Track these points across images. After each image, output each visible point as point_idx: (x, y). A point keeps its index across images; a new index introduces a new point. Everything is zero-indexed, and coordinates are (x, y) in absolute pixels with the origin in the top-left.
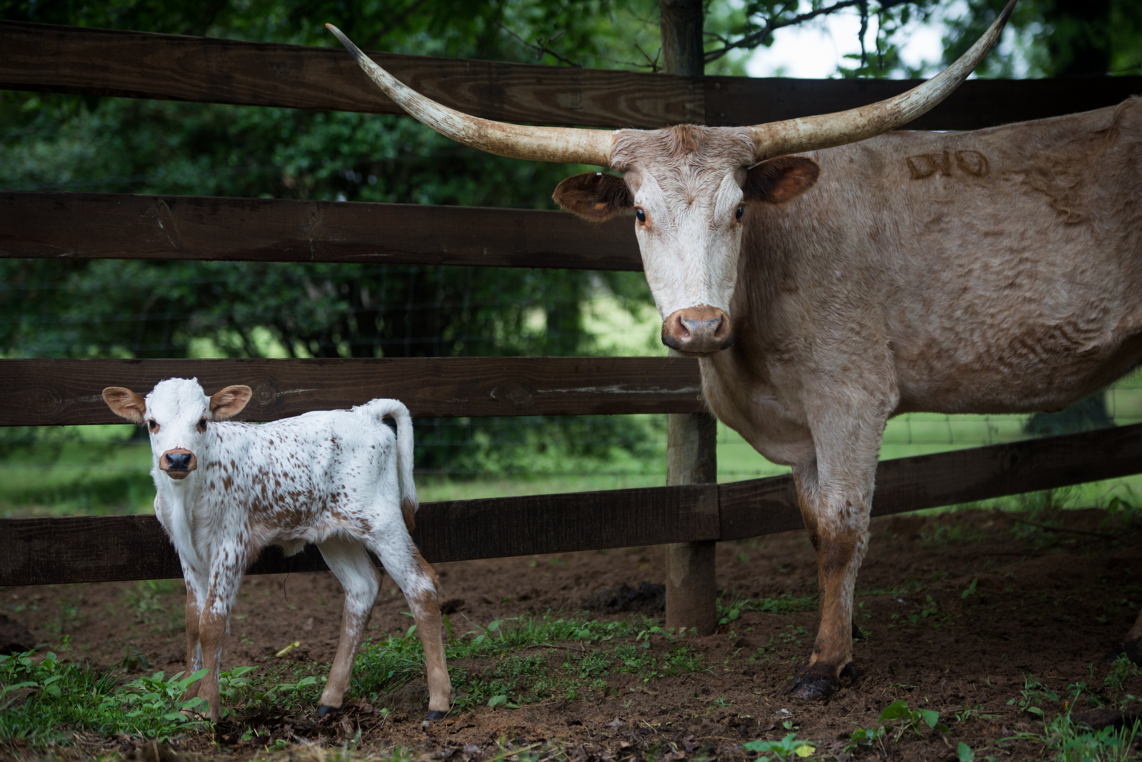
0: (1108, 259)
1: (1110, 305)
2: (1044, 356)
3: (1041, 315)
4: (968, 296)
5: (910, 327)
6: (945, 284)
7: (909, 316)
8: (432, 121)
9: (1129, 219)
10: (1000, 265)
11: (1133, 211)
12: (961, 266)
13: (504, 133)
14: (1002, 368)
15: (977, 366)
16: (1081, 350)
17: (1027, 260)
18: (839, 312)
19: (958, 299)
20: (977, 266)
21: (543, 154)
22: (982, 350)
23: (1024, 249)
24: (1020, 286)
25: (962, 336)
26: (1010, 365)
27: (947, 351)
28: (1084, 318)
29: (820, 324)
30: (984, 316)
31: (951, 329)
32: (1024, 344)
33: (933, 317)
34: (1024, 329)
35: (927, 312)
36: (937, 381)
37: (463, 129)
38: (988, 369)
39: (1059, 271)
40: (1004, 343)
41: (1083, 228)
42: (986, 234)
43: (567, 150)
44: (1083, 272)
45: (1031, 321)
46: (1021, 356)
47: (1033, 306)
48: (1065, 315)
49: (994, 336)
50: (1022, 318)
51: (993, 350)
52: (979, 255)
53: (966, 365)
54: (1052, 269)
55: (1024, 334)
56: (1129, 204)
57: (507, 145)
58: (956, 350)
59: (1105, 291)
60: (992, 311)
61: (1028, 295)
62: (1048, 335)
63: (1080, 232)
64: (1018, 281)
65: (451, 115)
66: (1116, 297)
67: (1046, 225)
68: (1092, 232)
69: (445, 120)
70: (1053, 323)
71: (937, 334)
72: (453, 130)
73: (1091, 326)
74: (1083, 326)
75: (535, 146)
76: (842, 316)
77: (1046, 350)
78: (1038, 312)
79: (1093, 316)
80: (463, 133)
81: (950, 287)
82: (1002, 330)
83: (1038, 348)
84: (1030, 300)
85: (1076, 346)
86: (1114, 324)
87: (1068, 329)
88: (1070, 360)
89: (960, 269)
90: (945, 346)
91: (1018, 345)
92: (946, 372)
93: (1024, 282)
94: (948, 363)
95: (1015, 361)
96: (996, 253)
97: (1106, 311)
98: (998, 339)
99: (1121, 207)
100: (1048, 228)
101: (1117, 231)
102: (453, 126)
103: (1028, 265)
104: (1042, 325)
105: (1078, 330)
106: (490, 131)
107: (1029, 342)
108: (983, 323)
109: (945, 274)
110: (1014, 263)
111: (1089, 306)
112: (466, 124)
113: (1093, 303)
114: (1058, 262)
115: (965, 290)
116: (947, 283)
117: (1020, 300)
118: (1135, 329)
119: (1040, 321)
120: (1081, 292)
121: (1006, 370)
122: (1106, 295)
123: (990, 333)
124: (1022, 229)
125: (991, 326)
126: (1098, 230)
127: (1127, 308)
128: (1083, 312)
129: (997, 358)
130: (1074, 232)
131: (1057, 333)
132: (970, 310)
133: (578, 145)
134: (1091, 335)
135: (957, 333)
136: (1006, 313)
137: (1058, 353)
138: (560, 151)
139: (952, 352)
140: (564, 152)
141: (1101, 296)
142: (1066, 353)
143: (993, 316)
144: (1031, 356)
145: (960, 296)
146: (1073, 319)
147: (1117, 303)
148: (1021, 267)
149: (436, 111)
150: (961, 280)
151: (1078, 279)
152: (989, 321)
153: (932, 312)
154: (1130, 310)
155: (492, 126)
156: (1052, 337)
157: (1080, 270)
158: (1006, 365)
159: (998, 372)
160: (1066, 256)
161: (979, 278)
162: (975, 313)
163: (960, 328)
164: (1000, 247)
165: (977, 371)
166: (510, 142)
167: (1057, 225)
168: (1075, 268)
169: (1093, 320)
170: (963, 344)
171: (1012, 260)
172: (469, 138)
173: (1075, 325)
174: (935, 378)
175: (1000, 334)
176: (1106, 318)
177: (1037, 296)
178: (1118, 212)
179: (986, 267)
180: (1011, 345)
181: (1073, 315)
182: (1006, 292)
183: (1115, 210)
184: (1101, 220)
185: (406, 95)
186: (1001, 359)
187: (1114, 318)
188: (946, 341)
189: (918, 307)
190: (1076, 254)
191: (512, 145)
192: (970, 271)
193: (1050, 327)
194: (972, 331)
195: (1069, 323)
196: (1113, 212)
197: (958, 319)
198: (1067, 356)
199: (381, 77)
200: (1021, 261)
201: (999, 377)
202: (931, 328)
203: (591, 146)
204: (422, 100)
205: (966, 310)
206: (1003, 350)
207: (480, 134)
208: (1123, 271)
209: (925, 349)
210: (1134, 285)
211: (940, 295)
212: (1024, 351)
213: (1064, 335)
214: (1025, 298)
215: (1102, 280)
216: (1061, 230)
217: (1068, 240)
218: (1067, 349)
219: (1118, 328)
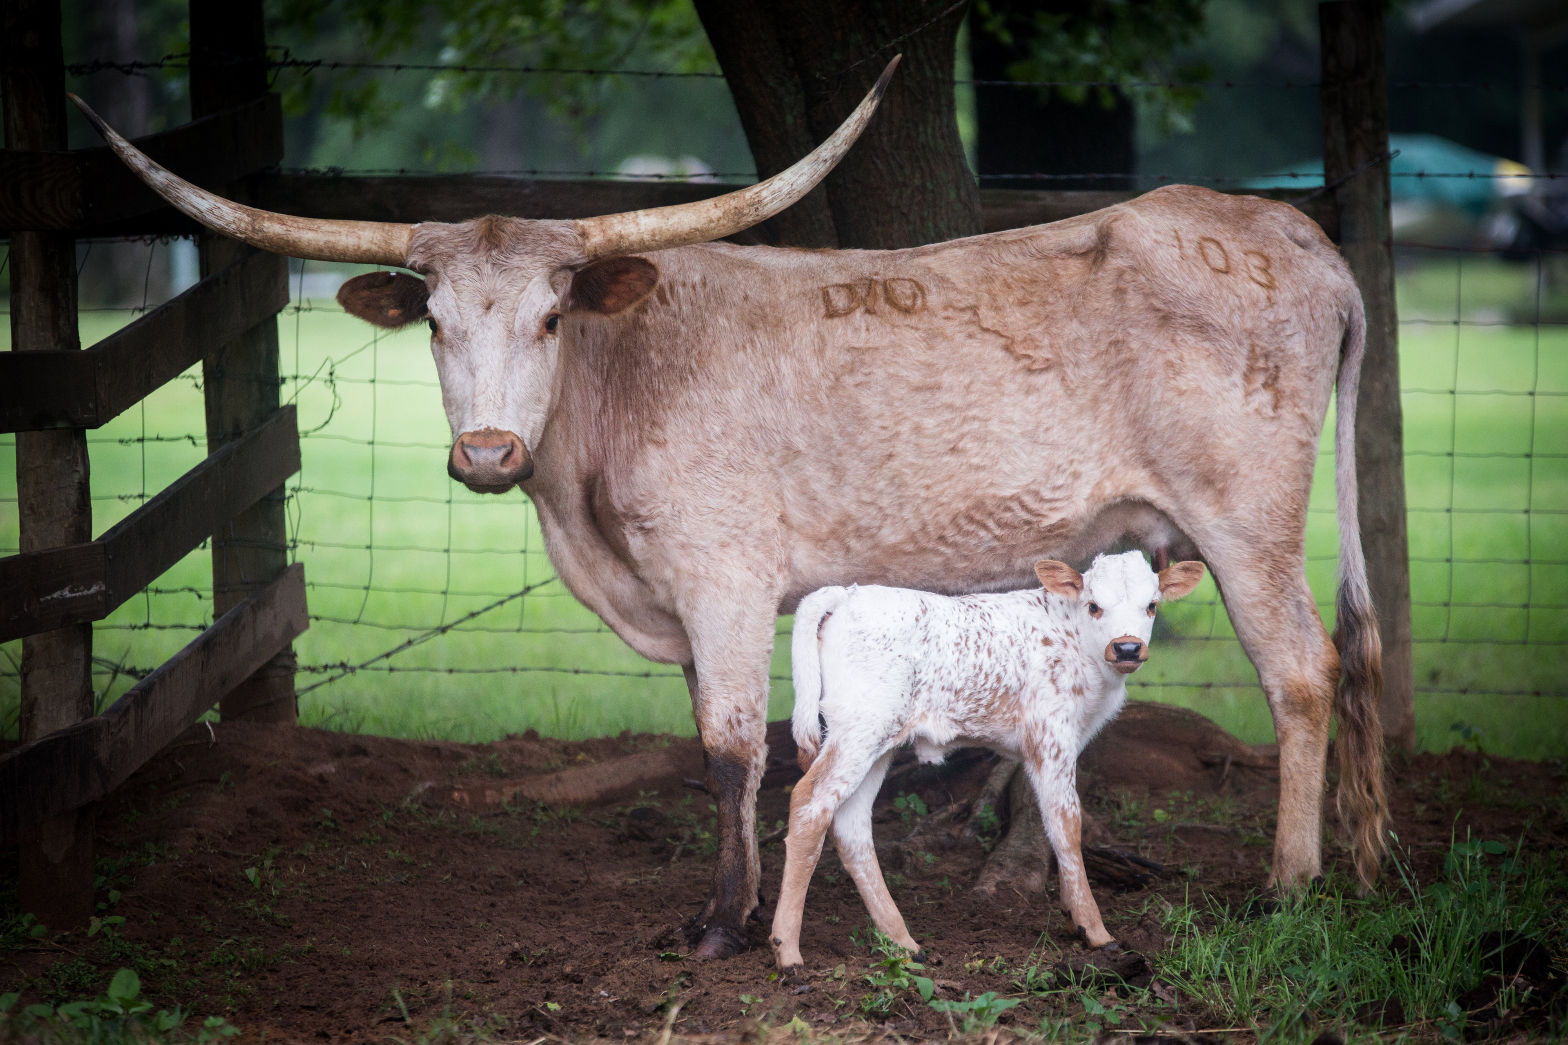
0: (1081, 411)
1: (1082, 468)
2: (998, 532)
3: (991, 484)
4: (895, 464)
5: (815, 500)
6: (862, 449)
7: (816, 486)
8: (194, 211)
9: (1113, 362)
10: (938, 426)
11: (1119, 352)
12: (884, 428)
13: (284, 227)
14: (942, 548)
15: (910, 548)
16: (1046, 523)
17: (974, 418)
18: (717, 475)
19: (881, 467)
20: (905, 428)
21: (331, 252)
22: (915, 526)
23: (969, 406)
24: (963, 451)
25: (888, 511)
26: (955, 545)
27: (868, 529)
28: (1048, 485)
29: (692, 489)
30: (917, 488)
31: (872, 504)
32: (971, 519)
33: (846, 489)
34: (970, 502)
35: (838, 483)
36: (857, 566)
37: (234, 222)
38: (923, 550)
39: (1016, 430)
40: (944, 519)
41: (1050, 376)
42: (918, 389)
43: (359, 247)
44: (1047, 430)
45: (979, 492)
46: (968, 533)
47: (982, 475)
48: (1025, 483)
49: (930, 512)
50: (968, 489)
51: (931, 528)
52: (909, 414)
53: (894, 546)
54: (1008, 427)
55: (968, 509)
56: (1115, 343)
57: (288, 241)
58: (880, 528)
59: (1077, 450)
60: (928, 481)
61: (975, 461)
62: (1002, 507)
63: (1048, 382)
64: (961, 445)
65: (219, 205)
66: (1090, 458)
67: (999, 374)
68: (1063, 379)
69: (211, 211)
70: (1008, 493)
71: (853, 509)
72: (221, 223)
73: (1058, 494)
74: (1047, 494)
75: (321, 243)
76: (721, 480)
77: (1000, 524)
78: (989, 481)
79: (1060, 482)
80: (234, 226)
81: (869, 453)
82: (942, 505)
83: (991, 524)
84: (978, 468)
85: (1039, 519)
86: (1086, 491)
87: (1028, 500)
88: (1032, 534)
89: (884, 432)
90: (863, 523)
91: (962, 522)
92: (867, 555)
93: (969, 446)
94: (870, 543)
95: (959, 539)
96: (931, 411)
97: (1076, 475)
98: (937, 515)
99: (1103, 348)
100: (1002, 377)
101: (1095, 377)
102: (221, 218)
103: (976, 425)
104: (994, 497)
105: (1042, 500)
106: (267, 225)
107: (978, 516)
108: (916, 496)
109: (862, 438)
110: (955, 424)
111: (1054, 471)
112: (237, 215)
113: (1059, 466)
114: (1015, 419)
115: (890, 456)
116: (866, 448)
117: (964, 468)
118: (1115, 498)
119: (992, 491)
120: (1045, 454)
121: (949, 551)
122: (1077, 456)
123: (925, 509)
124: (967, 381)
125: (927, 500)
126: (1072, 377)
127: (1104, 472)
128: (1047, 476)
129: (935, 537)
130: (1039, 380)
131: (1015, 505)
132: (897, 480)
133: (371, 242)
134: (1057, 504)
135: (880, 509)
136: (947, 484)
137: (1015, 528)
138: (351, 248)
139: (874, 531)
140: (356, 251)
141: (1071, 457)
142: (1026, 528)
143: (928, 487)
144: (983, 533)
145: (883, 463)
146: (1033, 487)
147: (1091, 465)
148: (966, 428)
149: (199, 200)
150: (885, 445)
151: (1042, 437)
152: (923, 493)
153: (845, 484)
154: (1107, 473)
155: (270, 219)
156: (1008, 509)
157: (1045, 426)
158: (948, 545)
159: (937, 552)
160: (1027, 411)
161: (908, 442)
162: (902, 485)
163: (885, 502)
164: (938, 404)
165: (909, 553)
166: (290, 238)
167: (1015, 372)
168: (1038, 425)
169: (1059, 487)
170: (889, 521)
171: (953, 419)
172: (241, 233)
173: (1036, 494)
174: (853, 561)
175: (939, 509)
176: (1078, 483)
177: (987, 462)
178: (1099, 354)
179: (917, 429)
180: (954, 519)
181: (1034, 482)
182: (946, 459)
183: (1095, 352)
184: (1077, 365)
185: (163, 180)
186: (942, 538)
187: (1087, 483)
188: (866, 518)
189: (827, 478)
190: (1041, 408)
191: (294, 242)
192: (897, 434)
193: (1004, 499)
194: (901, 506)
195: (1029, 492)
196: (1093, 355)
197: (881, 492)
198: (1029, 530)
199: (133, 159)
200: (965, 420)
201: (938, 560)
202: (844, 502)
203: (386, 242)
204: (183, 186)
205: (892, 479)
206: (944, 528)
207: (254, 228)
208: (1099, 426)
209: (836, 526)
210: (1114, 442)
211: (856, 462)
212: (972, 528)
213: (1024, 507)
214: (971, 465)
215: (1072, 438)
216: (1020, 378)
217: (1029, 391)
218: (1028, 523)
219: (1092, 495)
